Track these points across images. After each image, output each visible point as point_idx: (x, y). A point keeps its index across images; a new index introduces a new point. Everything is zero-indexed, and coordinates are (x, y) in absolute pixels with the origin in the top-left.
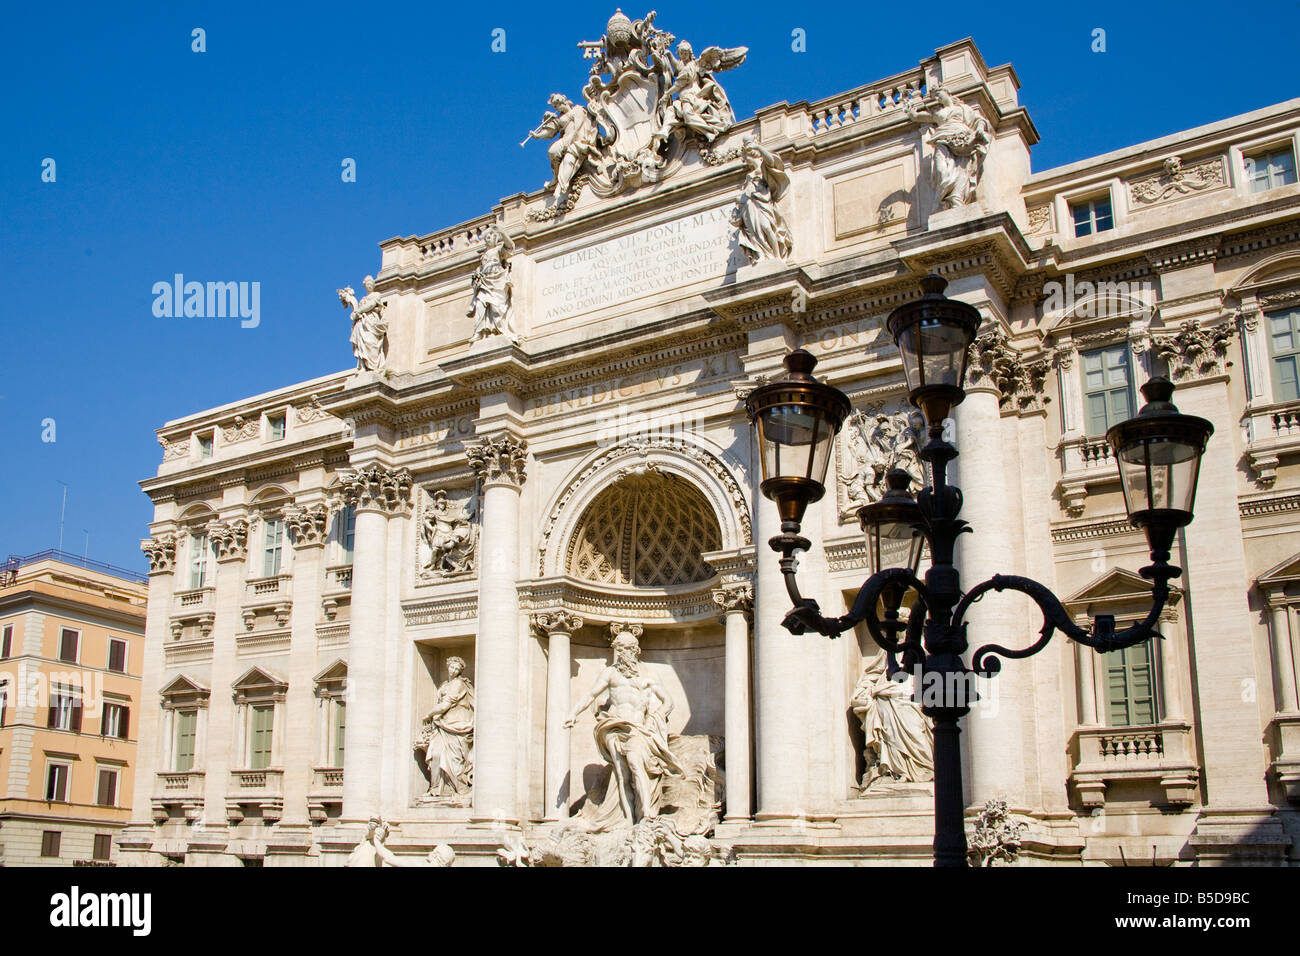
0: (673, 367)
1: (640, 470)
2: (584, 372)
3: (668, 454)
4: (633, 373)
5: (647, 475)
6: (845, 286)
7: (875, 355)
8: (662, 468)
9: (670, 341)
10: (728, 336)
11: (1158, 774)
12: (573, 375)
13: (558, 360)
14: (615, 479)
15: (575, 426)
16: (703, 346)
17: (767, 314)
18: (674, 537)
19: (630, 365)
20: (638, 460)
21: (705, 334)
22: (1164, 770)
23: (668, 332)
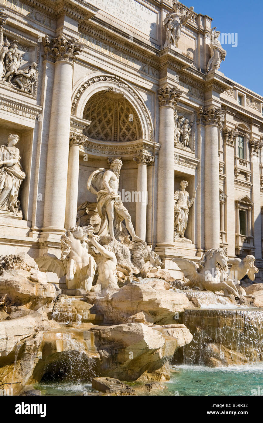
0: (132, 58)
1: (117, 92)
2: (104, 37)
3: (128, 92)
4: (119, 50)
5: (119, 94)
6: (191, 73)
7: (188, 98)
8: (125, 96)
9: (139, 50)
10: (154, 62)
11: (222, 245)
12: (99, 35)
13: (101, 26)
14: (107, 89)
15: (95, 56)
16: (146, 59)
17: (176, 67)
19: (121, 47)
20: (116, 87)
21: (149, 56)
22: (224, 244)
23: (143, 47)
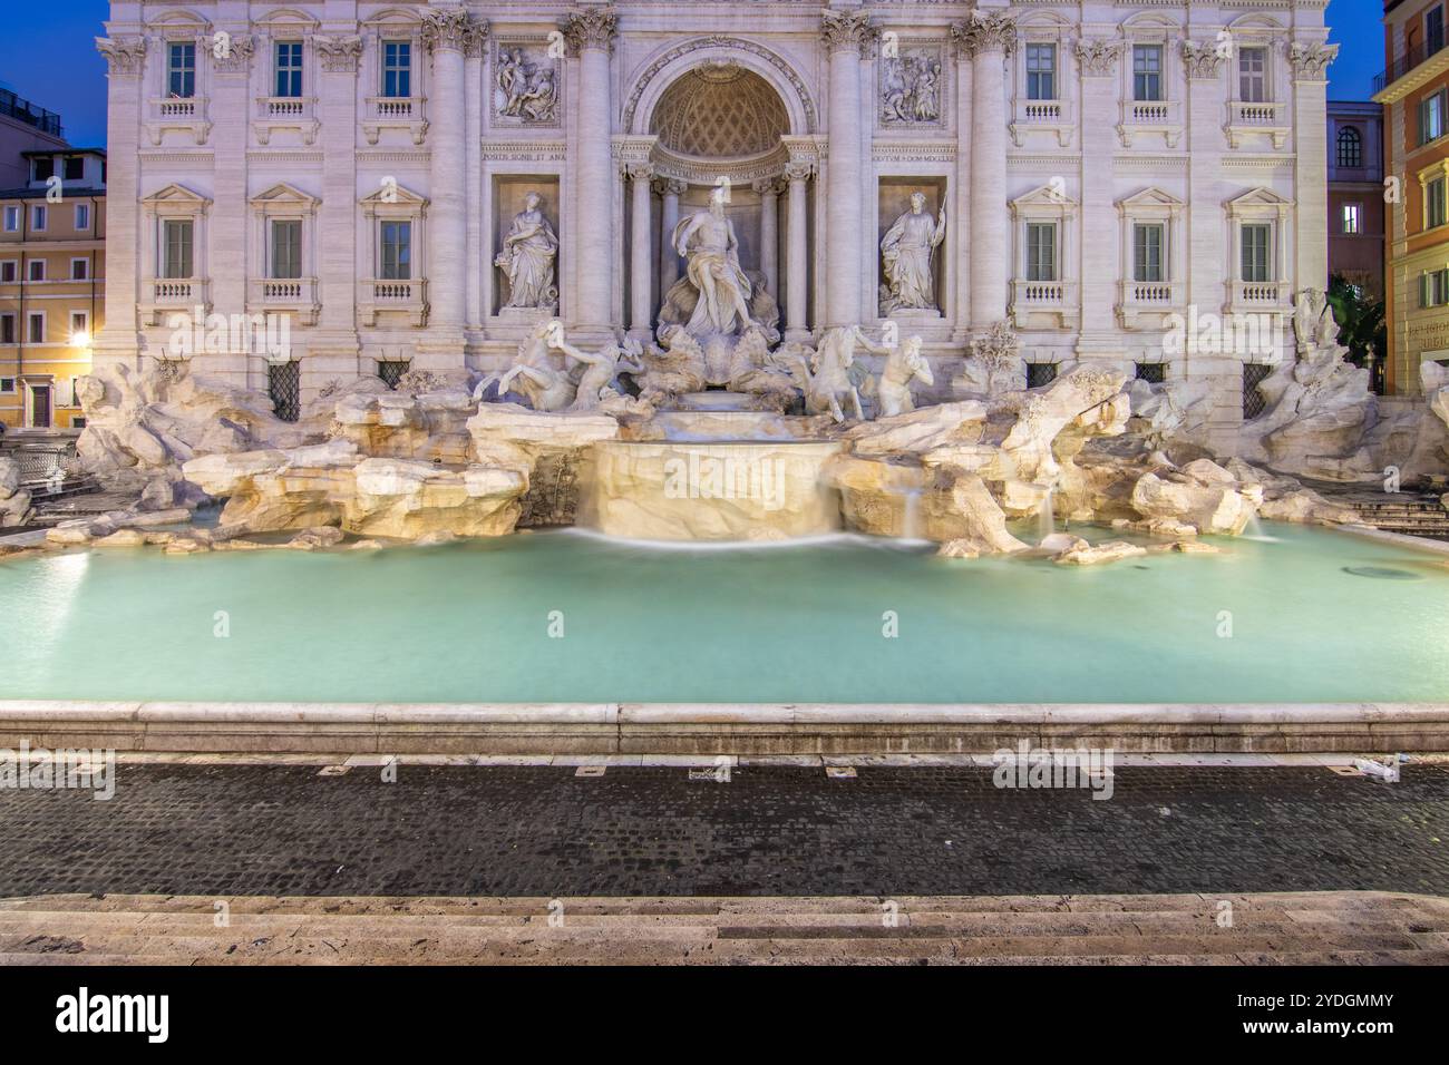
1: (724, 63)
3: (749, 54)
5: (727, 68)
8: (741, 65)
14: (699, 66)
18: (713, 120)
20: (720, 54)
